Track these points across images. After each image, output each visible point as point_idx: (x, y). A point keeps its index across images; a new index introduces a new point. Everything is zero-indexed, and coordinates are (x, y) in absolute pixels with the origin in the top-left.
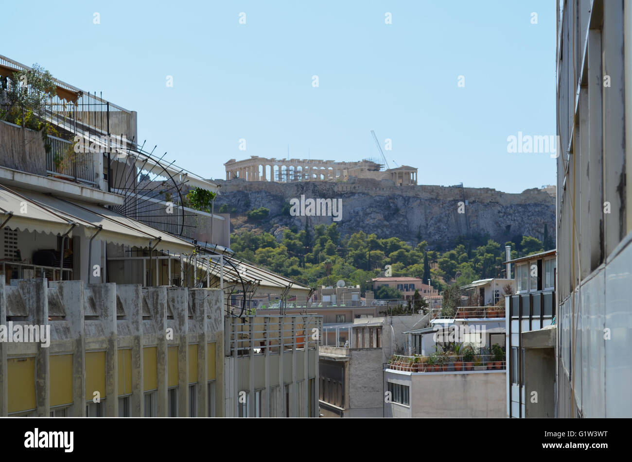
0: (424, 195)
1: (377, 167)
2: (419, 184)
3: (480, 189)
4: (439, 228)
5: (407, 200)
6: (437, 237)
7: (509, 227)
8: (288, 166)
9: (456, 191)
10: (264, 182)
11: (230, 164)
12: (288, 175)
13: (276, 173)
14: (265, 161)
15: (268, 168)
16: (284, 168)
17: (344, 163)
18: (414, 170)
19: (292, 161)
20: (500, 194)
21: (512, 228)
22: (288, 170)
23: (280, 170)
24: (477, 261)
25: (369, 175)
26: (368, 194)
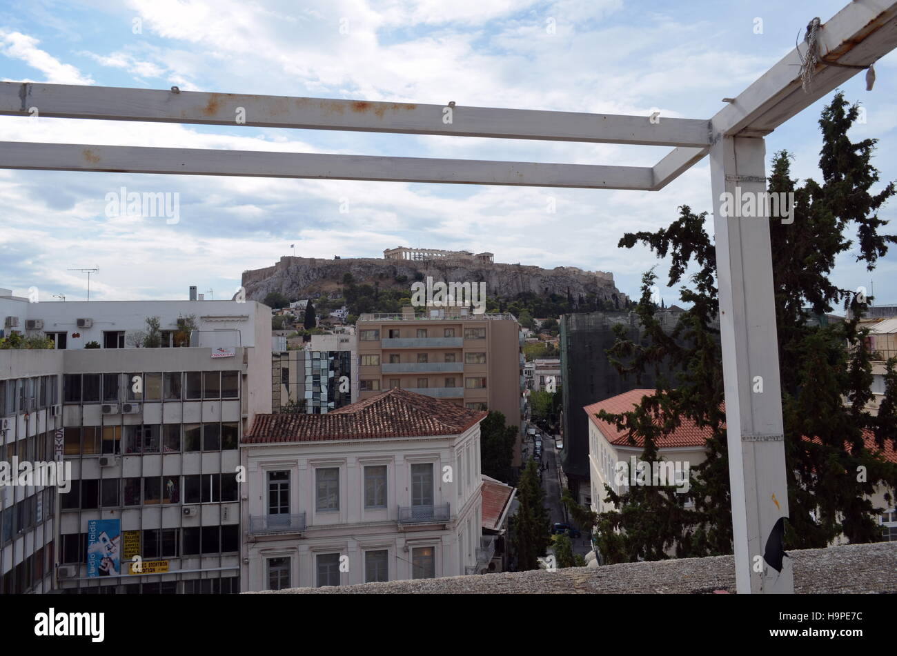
0: (499, 270)
1: (470, 254)
2: (495, 262)
3: (530, 267)
4: (507, 288)
5: (488, 272)
6: (506, 294)
7: (547, 289)
8: (419, 253)
9: (516, 267)
10: (405, 260)
11: (387, 251)
12: (419, 258)
13: (412, 257)
14: (406, 249)
15: (408, 253)
16: (417, 254)
17: (451, 252)
18: (492, 255)
19: (422, 250)
20: (542, 270)
21: (549, 289)
22: (419, 255)
23: (415, 255)
24: (530, 308)
25: (466, 257)
26: (465, 268)
